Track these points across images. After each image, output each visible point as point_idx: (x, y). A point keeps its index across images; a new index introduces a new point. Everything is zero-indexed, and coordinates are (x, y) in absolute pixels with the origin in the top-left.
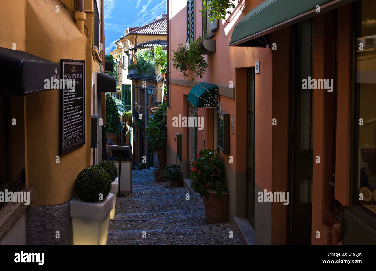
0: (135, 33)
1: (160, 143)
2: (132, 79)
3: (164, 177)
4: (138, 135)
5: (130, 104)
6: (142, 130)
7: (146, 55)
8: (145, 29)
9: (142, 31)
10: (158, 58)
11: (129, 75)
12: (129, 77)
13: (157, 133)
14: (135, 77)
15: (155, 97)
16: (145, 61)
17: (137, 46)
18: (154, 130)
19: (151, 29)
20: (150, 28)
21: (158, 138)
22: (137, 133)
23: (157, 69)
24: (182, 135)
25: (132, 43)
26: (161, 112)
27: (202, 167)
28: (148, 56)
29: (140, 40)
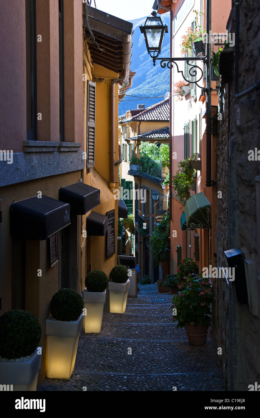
0: (138, 119)
1: (163, 255)
2: (135, 176)
3: (166, 286)
4: (141, 245)
5: (132, 206)
6: (146, 239)
7: (151, 151)
8: (151, 113)
9: (147, 117)
10: (165, 158)
11: (130, 170)
12: (131, 173)
13: (161, 245)
14: (138, 174)
15: (161, 202)
16: (149, 159)
17: (141, 138)
18: (157, 242)
19: (158, 114)
20: (157, 112)
21: (161, 250)
22: (140, 243)
23: (163, 171)
24: (181, 247)
25: (134, 130)
26: (165, 224)
27: (183, 269)
28: (153, 153)
29: (144, 128)
